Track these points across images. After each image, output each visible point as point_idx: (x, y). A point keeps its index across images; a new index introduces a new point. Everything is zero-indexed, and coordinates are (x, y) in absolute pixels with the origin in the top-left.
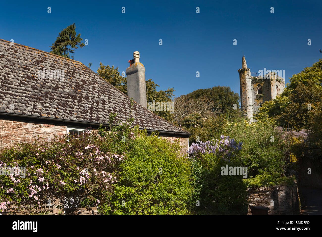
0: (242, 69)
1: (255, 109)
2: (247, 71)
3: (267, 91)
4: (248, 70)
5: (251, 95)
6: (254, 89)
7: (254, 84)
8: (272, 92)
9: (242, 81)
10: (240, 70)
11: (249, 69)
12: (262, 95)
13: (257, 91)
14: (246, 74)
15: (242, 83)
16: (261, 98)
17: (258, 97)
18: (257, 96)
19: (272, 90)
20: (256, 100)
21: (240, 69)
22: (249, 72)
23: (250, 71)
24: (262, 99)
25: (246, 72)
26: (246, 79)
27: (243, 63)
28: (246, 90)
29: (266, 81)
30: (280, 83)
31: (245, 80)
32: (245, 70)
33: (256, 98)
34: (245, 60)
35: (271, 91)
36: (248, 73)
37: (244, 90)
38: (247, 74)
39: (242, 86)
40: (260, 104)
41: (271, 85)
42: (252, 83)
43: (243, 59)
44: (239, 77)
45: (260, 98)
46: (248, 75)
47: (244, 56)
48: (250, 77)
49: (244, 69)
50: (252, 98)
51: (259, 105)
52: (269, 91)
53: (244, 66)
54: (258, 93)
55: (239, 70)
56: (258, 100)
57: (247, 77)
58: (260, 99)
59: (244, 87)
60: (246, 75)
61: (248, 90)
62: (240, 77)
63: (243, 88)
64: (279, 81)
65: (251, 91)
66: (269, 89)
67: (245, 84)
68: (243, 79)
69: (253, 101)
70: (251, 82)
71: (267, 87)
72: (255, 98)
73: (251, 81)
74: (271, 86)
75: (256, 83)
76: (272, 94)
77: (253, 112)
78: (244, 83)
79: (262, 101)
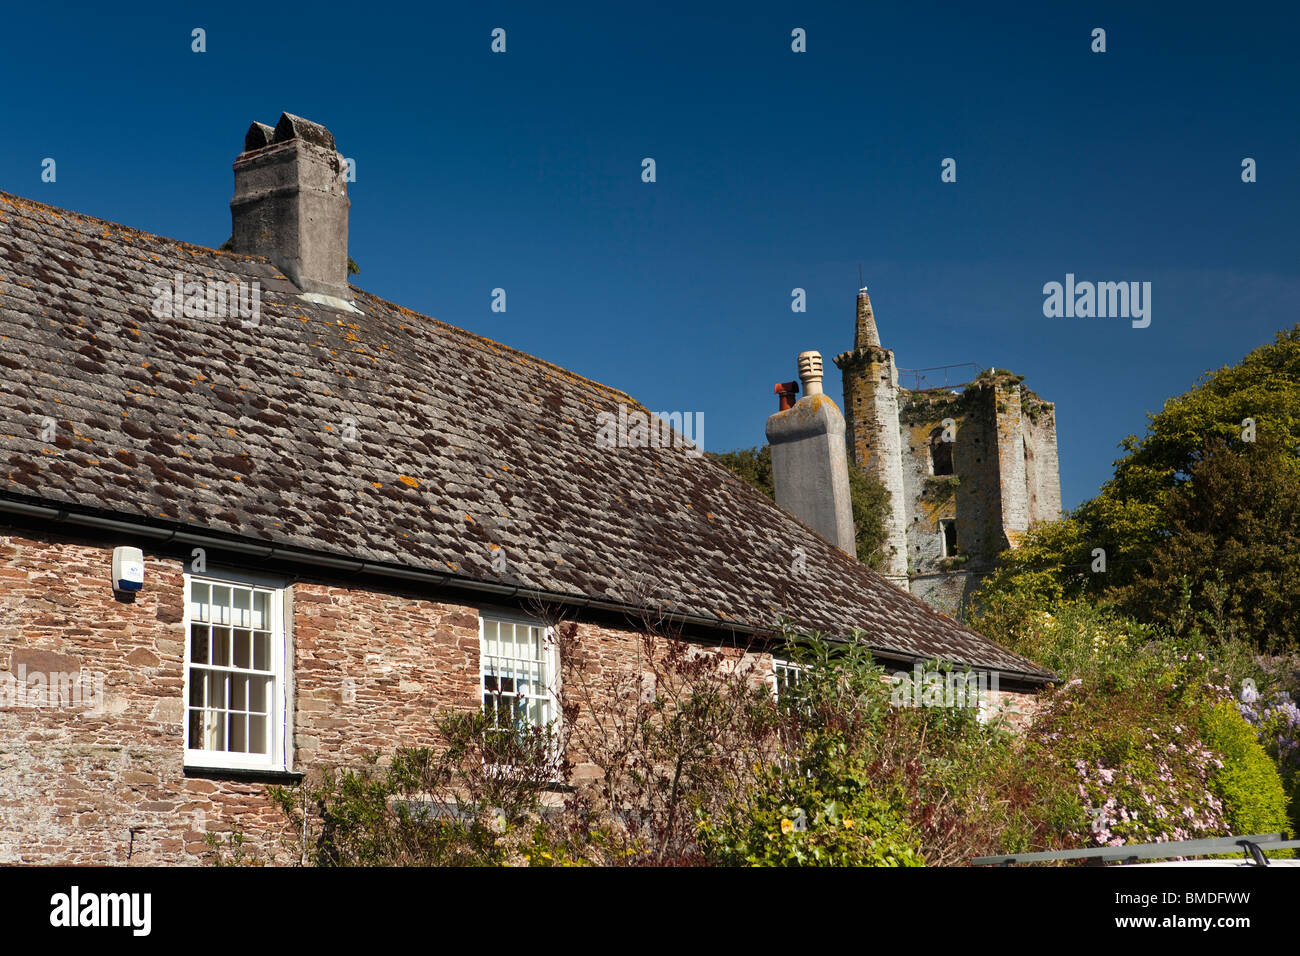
0: (857, 354)
1: (918, 548)
2: (880, 361)
3: (979, 460)
4: (888, 357)
5: (902, 479)
6: (913, 449)
7: (912, 425)
8: (1005, 465)
9: (855, 409)
10: (846, 355)
11: (891, 354)
12: (953, 479)
13: (930, 462)
14: (877, 377)
15: (857, 421)
16: (949, 496)
17: (934, 488)
18: (929, 484)
19: (1002, 457)
20: (922, 504)
21: (850, 353)
22: (889, 367)
23: (892, 363)
24: (953, 498)
25: (875, 365)
26: (878, 402)
27: (859, 324)
28: (875, 455)
29: (972, 416)
30: (1035, 424)
31: (872, 407)
32: (874, 357)
33: (924, 493)
34: (868, 307)
35: (996, 461)
36: (884, 373)
37: (867, 452)
38: (883, 378)
39: (857, 435)
40: (944, 522)
41: (1000, 436)
42: (904, 420)
43: (859, 301)
44: (842, 392)
45: (944, 495)
46: (885, 382)
47: (866, 288)
48: (895, 393)
49: (869, 354)
50: (905, 494)
51: (938, 527)
52: (985, 460)
53: (866, 336)
54: (931, 470)
55: (842, 356)
56: (932, 507)
57: (882, 390)
58: (942, 502)
59: (867, 441)
60: (876, 383)
61: (886, 457)
62: (845, 389)
63: (860, 443)
64: (1029, 411)
65: (900, 456)
66: (986, 450)
67: (871, 424)
68: (859, 400)
69: (911, 508)
70: (897, 418)
71: (977, 441)
72: (919, 492)
73: (897, 412)
74: (997, 439)
75: (922, 421)
76: (1002, 477)
77: (909, 560)
78: (869, 418)
79: (952, 508)
